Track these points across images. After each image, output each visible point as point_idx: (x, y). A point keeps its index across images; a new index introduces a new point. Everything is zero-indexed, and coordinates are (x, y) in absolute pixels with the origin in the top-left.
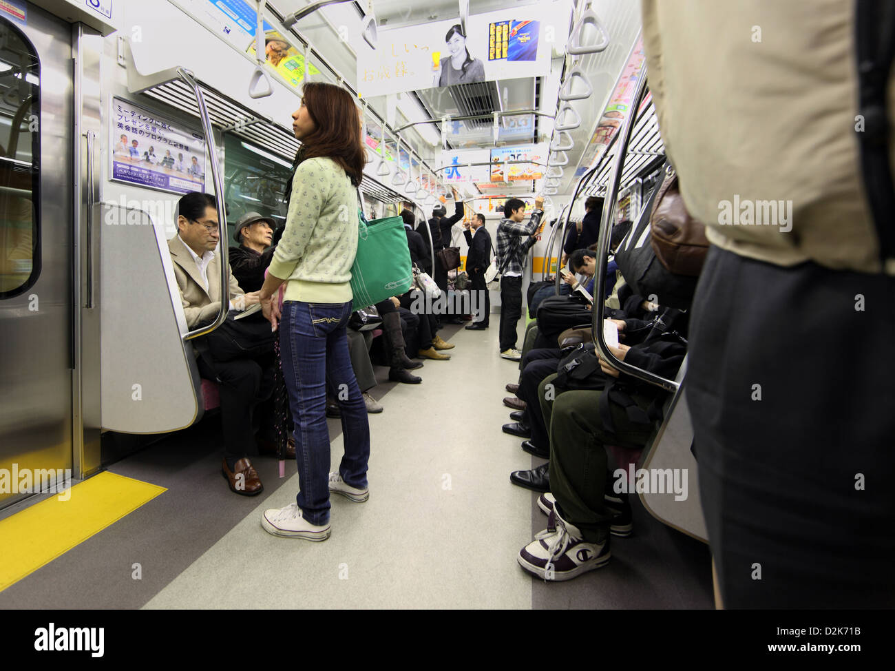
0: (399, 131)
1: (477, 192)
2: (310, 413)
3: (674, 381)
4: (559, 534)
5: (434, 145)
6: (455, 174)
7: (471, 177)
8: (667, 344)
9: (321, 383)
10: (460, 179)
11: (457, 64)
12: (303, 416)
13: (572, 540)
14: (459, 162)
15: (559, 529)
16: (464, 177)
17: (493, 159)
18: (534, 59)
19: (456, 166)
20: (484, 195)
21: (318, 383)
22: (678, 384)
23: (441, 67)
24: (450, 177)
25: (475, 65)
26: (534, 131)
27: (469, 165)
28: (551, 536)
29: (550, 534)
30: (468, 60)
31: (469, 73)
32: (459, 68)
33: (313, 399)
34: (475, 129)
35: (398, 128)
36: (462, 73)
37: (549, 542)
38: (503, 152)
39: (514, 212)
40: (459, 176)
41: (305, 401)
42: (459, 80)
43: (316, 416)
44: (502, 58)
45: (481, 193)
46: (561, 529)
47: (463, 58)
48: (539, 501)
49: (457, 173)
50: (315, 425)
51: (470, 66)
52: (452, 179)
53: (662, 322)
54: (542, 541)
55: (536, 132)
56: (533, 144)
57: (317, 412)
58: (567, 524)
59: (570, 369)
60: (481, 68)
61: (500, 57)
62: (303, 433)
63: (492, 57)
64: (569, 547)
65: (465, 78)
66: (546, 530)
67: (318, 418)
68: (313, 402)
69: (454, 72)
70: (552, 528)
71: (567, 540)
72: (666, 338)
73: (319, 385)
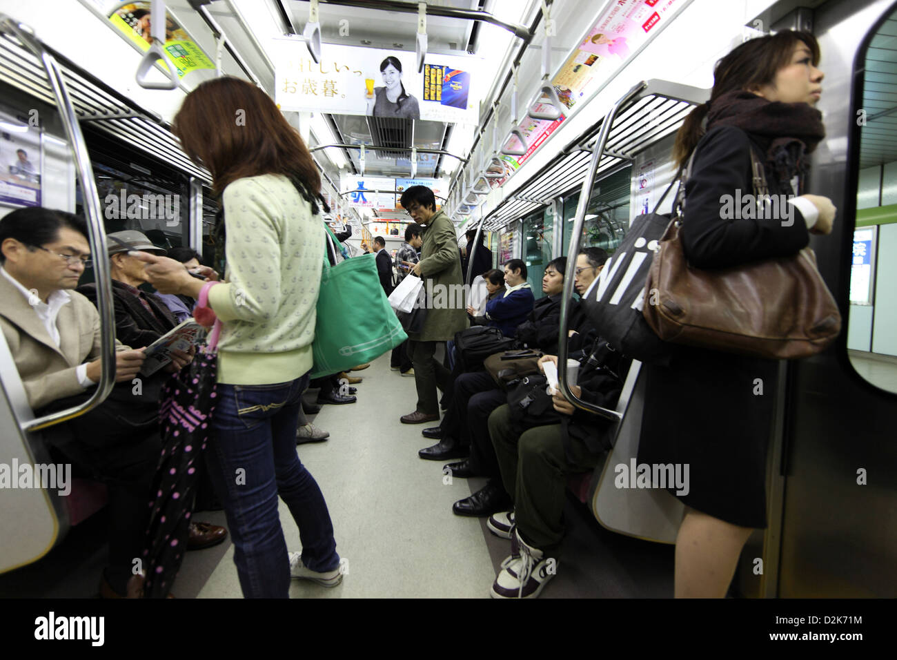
0: (313, 151)
1: (373, 214)
2: (254, 528)
3: (615, 410)
4: (524, 558)
5: (340, 167)
6: (361, 199)
7: (378, 203)
8: (602, 378)
9: (267, 480)
10: (367, 204)
11: (393, 96)
12: (245, 535)
13: (535, 561)
14: (365, 186)
15: (522, 553)
16: (370, 202)
17: (398, 187)
18: (464, 107)
19: (361, 189)
20: (380, 218)
21: (262, 483)
22: (621, 415)
23: (375, 96)
24: (356, 201)
25: (410, 101)
26: (435, 167)
27: (377, 191)
28: (516, 562)
29: (515, 561)
30: (403, 94)
31: (404, 108)
32: (394, 101)
33: (258, 507)
34: (384, 158)
35: (312, 148)
36: (397, 107)
37: (515, 569)
38: (407, 182)
39: (414, 237)
40: (365, 201)
41: (245, 514)
42: (394, 113)
43: (264, 529)
44: (436, 100)
45: (377, 216)
46: (525, 554)
47: (398, 92)
48: (489, 524)
49: (363, 197)
50: (266, 542)
51: (405, 102)
52: (358, 204)
53: (595, 359)
54: (510, 571)
55: (437, 168)
56: (433, 178)
57: (266, 524)
58: (532, 549)
59: (525, 405)
60: (415, 105)
61: (434, 99)
62: (248, 560)
63: (427, 98)
64: (533, 568)
65: (400, 112)
66: (510, 557)
67: (268, 532)
68: (258, 510)
69: (389, 104)
70: (516, 555)
71: (531, 562)
72: (599, 373)
73: (265, 485)
